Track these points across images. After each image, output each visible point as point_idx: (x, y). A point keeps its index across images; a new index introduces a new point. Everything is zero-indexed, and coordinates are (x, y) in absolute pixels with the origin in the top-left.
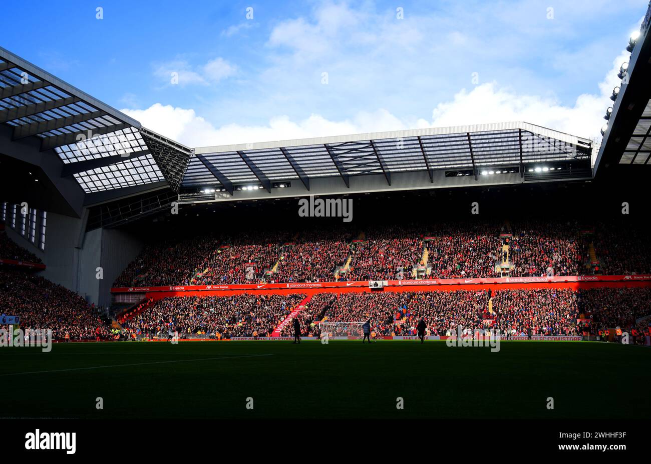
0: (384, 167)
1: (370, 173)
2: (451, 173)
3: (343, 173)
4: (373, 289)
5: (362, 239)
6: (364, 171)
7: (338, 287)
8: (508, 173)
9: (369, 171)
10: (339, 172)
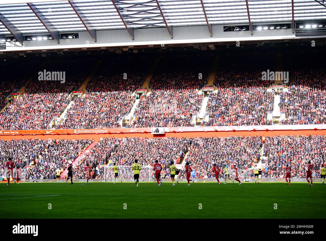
0: (167, 21)
1: (154, 27)
2: (229, 28)
3: (128, 26)
4: (155, 135)
5: (146, 88)
6: (148, 25)
7: (122, 133)
8: (281, 29)
9: (152, 24)
10: (125, 25)
